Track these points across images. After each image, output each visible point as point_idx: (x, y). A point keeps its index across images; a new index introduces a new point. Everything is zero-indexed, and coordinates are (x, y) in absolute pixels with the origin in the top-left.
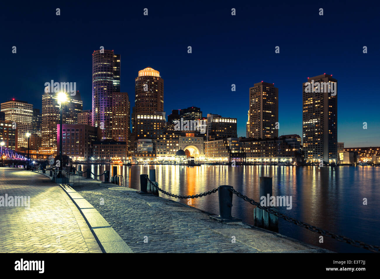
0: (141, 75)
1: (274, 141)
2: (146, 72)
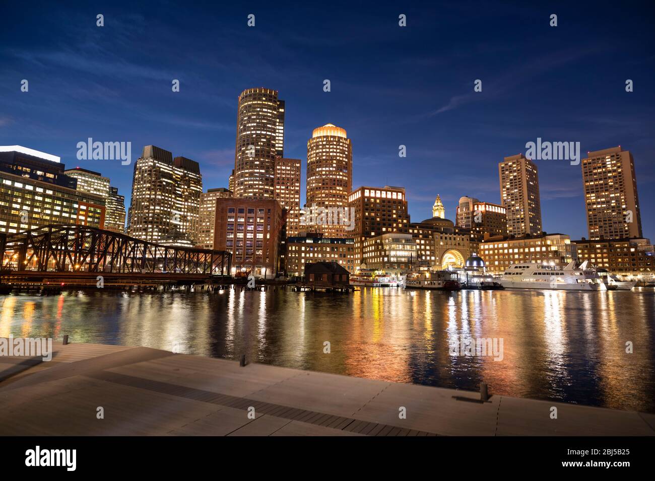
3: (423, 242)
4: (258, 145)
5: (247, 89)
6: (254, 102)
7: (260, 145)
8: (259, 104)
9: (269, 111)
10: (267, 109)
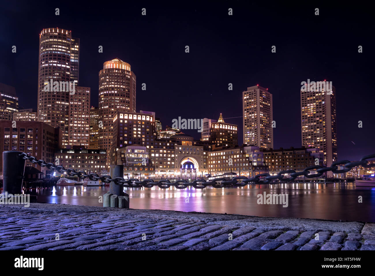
0: (108, 67)
1: (294, 152)
2: (114, 64)
3: (165, 151)
4: (55, 76)
5: (45, 29)
6: (51, 40)
7: (57, 76)
8: (55, 42)
9: (63, 47)
10: (62, 45)
